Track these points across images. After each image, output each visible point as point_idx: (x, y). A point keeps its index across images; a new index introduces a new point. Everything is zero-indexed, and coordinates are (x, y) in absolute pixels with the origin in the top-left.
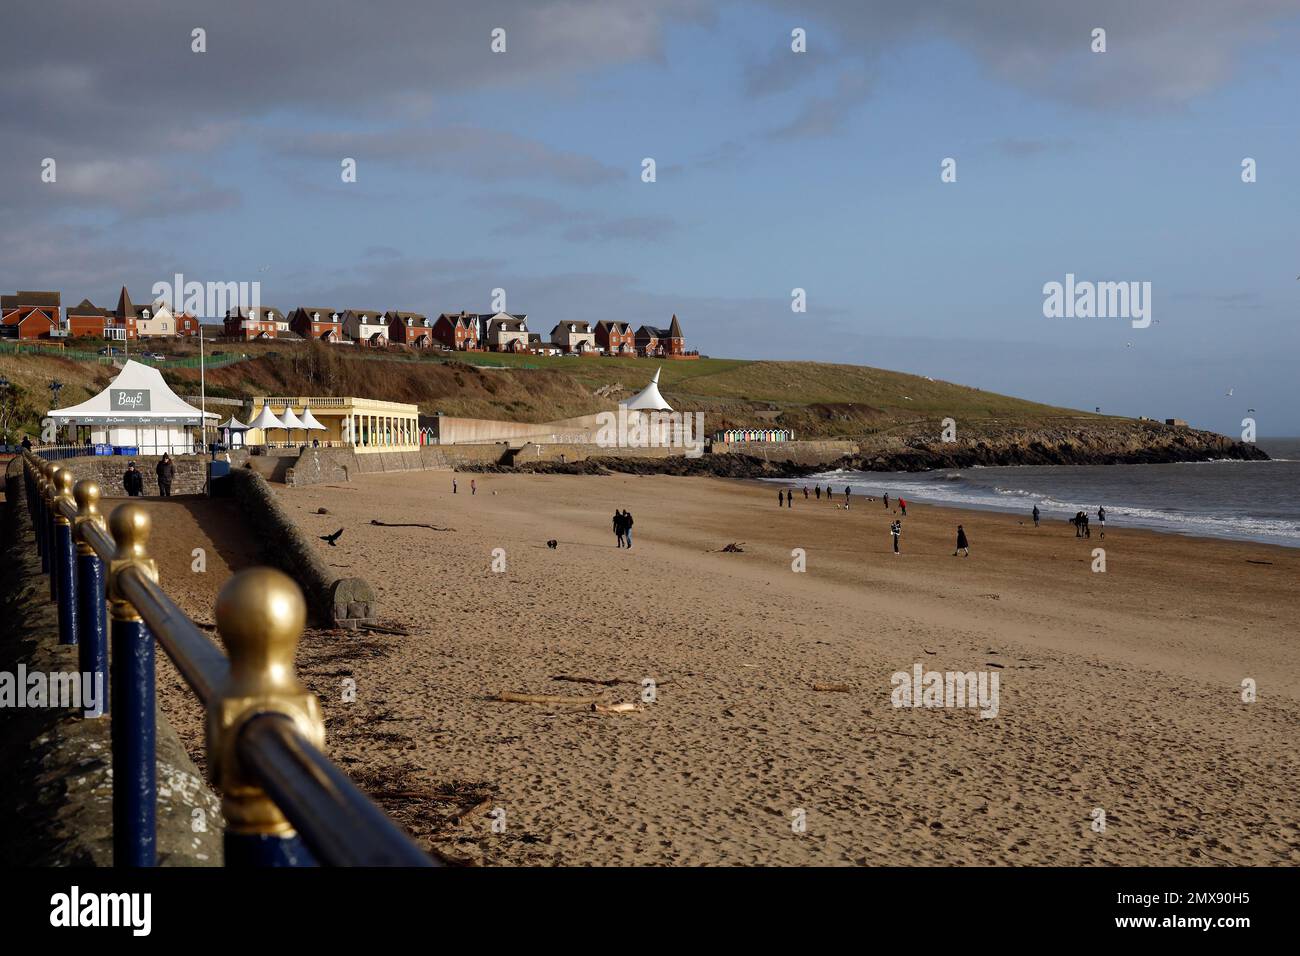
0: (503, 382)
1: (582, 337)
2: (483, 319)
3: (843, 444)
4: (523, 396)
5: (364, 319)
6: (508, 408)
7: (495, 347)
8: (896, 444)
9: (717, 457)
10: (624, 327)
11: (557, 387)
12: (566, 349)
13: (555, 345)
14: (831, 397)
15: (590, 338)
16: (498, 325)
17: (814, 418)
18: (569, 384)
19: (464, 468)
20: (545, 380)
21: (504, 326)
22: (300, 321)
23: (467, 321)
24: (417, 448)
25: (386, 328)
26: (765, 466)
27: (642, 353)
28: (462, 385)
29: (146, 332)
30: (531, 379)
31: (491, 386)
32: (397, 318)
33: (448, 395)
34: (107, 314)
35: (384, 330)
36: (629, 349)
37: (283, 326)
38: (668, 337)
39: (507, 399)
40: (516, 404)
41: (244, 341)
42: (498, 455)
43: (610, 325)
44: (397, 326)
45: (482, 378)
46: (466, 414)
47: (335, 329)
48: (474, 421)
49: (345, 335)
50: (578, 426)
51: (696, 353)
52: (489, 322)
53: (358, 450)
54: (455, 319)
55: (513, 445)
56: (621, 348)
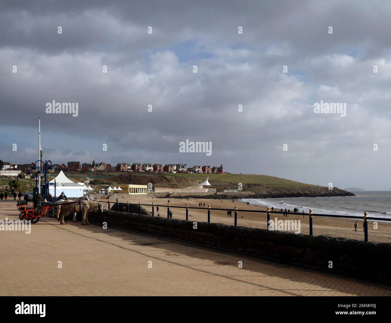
0: (172, 180)
1: (199, 169)
4: (176, 183)
5: (148, 166)
6: (172, 185)
9: (218, 195)
10: (209, 167)
11: (184, 181)
12: (195, 172)
15: (201, 169)
19: (158, 197)
21: (181, 167)
22: (133, 167)
25: (153, 168)
27: (213, 173)
28: (162, 181)
29: (98, 169)
31: (169, 181)
33: (158, 183)
35: (152, 168)
36: (210, 172)
37: (130, 167)
38: (220, 169)
39: (172, 184)
40: (174, 184)
41: (120, 171)
42: (166, 195)
43: (206, 167)
44: (155, 167)
47: (141, 168)
48: (162, 188)
49: (143, 170)
50: (187, 189)
51: (227, 173)
53: (130, 194)
54: (169, 166)
55: (170, 193)
56: (208, 171)
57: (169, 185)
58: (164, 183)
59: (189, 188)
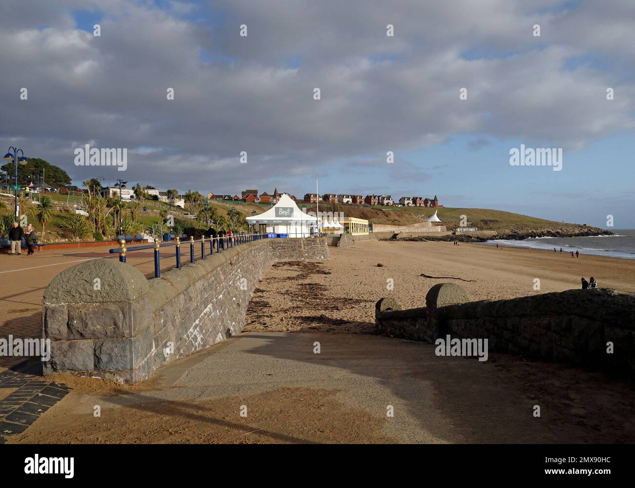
0: (390, 214)
1: (409, 201)
2: (379, 197)
3: (493, 231)
4: (397, 218)
5: (345, 197)
6: (393, 221)
7: (383, 205)
8: (508, 231)
9: (458, 236)
10: (421, 199)
11: (406, 215)
12: (404, 205)
13: (400, 204)
14: (486, 218)
15: (411, 202)
16: (383, 198)
17: (483, 224)
18: (410, 214)
19: (381, 240)
20: (403, 213)
21: (385, 199)
22: (326, 198)
23: (375, 197)
24: (368, 234)
26: (473, 238)
27: (426, 206)
28: (378, 214)
30: (398, 213)
31: (387, 215)
32: (354, 196)
33: (374, 217)
34: (271, 196)
35: (350, 200)
36: (422, 205)
37: (321, 199)
38: (434, 202)
39: (392, 219)
40: (395, 220)
41: (310, 203)
42: (391, 236)
43: (417, 198)
44: (354, 199)
45: (384, 212)
46: (380, 223)
47: (336, 200)
48: (383, 225)
49: (339, 201)
50: (414, 227)
51: (442, 206)
52: (380, 198)
53: (353, 234)
54: (371, 197)
55: (396, 232)
56: (420, 205)
57: (388, 220)
58: (381, 218)
59: (416, 225)
